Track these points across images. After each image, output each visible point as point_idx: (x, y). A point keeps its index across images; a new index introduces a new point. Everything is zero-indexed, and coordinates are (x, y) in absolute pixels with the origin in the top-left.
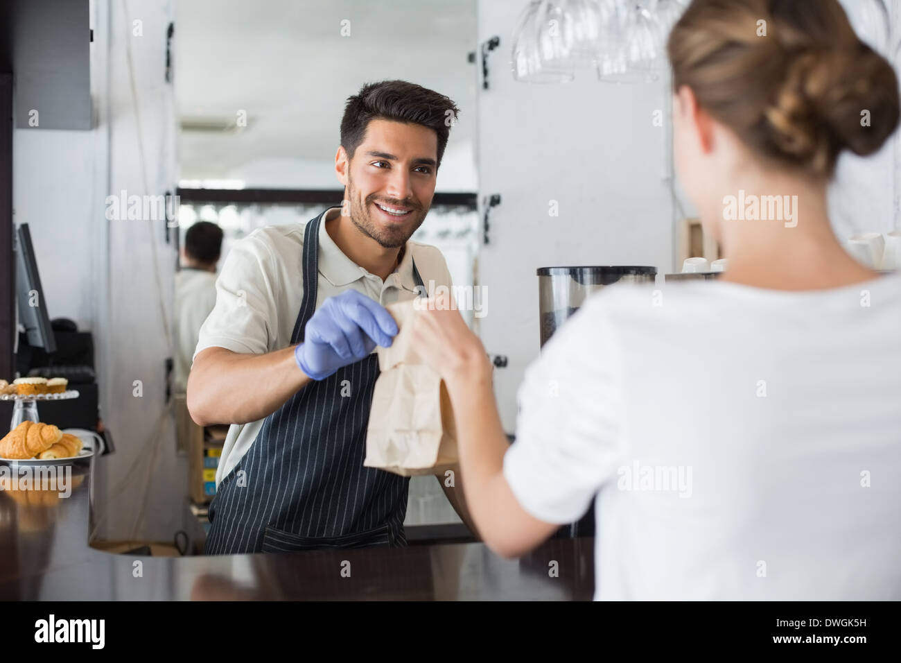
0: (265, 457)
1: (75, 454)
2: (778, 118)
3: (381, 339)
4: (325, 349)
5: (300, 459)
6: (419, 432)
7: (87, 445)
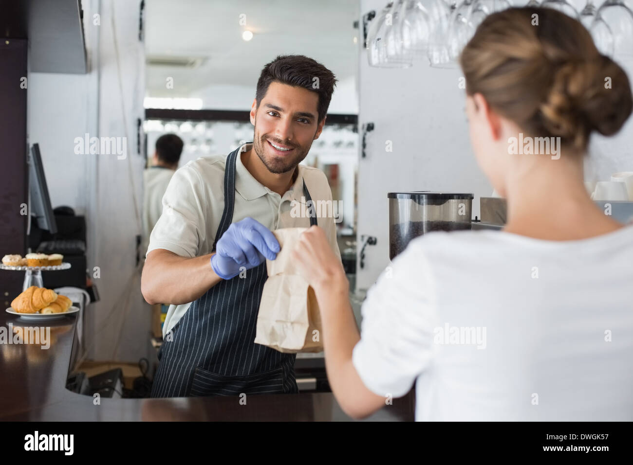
0: (196, 319)
1: (67, 309)
2: (548, 111)
3: (268, 255)
4: (229, 261)
5: (220, 321)
6: (292, 323)
7: (76, 300)
